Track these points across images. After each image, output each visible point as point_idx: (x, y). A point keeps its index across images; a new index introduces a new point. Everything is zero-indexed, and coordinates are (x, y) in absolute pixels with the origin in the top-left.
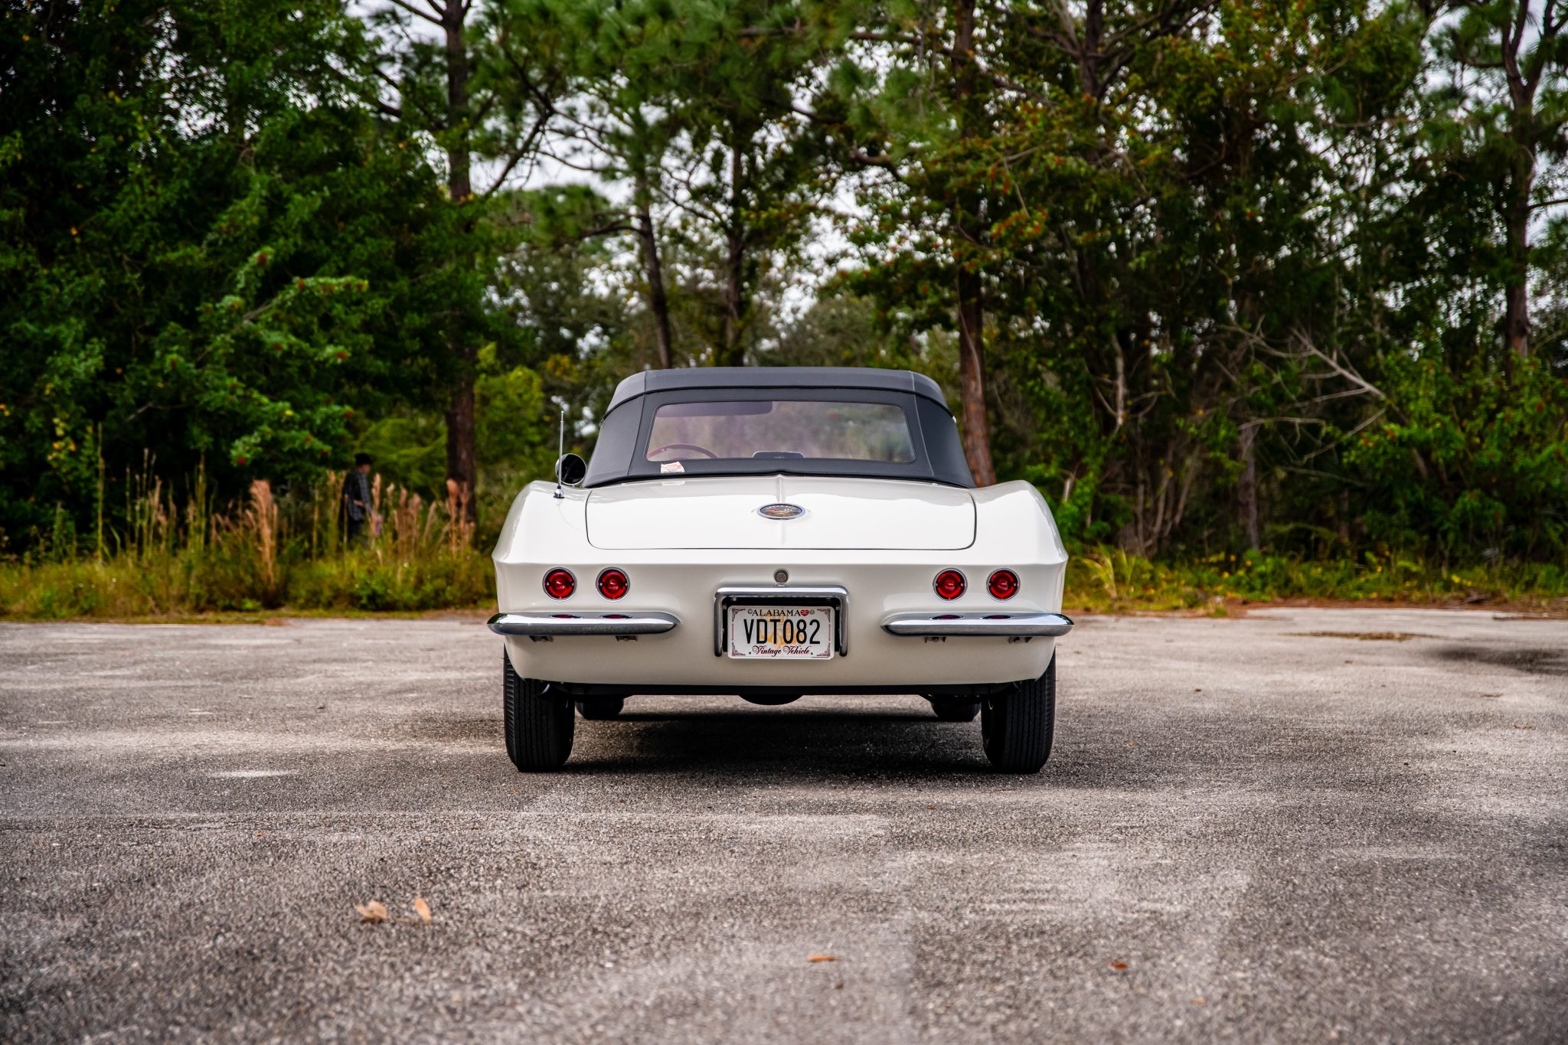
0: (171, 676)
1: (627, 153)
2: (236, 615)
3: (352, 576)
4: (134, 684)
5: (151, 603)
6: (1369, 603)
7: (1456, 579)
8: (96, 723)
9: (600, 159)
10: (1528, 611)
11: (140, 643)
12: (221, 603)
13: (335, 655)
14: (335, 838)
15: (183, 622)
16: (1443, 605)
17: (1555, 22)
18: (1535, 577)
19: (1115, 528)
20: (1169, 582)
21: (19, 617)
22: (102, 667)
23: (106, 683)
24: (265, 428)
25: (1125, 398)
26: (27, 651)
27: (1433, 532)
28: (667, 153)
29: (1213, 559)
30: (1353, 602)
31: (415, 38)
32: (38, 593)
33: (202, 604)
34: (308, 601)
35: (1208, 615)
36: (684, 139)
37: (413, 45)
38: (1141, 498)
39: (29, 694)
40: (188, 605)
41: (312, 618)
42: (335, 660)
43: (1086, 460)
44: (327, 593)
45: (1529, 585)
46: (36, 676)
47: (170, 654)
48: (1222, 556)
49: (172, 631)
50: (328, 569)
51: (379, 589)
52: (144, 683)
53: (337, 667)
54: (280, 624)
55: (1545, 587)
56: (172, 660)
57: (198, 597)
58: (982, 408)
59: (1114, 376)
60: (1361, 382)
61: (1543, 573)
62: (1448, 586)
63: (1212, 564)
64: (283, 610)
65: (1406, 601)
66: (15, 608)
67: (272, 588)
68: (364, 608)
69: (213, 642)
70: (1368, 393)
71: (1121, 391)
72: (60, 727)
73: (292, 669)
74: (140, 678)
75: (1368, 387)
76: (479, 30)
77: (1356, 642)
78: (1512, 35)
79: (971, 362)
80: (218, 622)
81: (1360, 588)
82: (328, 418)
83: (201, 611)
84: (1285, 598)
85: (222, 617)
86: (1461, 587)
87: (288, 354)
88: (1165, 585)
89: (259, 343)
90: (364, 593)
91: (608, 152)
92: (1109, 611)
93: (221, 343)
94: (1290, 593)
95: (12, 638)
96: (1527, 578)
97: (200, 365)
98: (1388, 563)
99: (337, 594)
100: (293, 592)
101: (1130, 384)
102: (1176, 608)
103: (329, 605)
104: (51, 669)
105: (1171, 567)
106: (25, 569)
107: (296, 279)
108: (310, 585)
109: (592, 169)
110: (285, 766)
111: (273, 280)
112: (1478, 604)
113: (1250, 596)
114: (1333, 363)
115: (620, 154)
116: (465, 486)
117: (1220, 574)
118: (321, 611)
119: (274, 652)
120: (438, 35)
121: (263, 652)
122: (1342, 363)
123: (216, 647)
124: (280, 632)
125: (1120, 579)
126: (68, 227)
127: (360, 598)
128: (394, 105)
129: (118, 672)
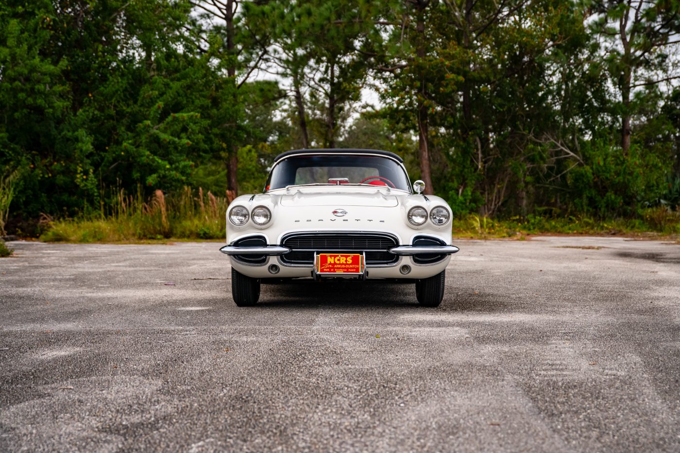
0: (141, 266)
1: (291, 67)
2: (155, 241)
3: (197, 226)
4: (129, 269)
5: (122, 236)
6: (574, 235)
7: (605, 225)
8: (121, 286)
9: (281, 70)
10: (635, 237)
11: (123, 252)
12: (148, 236)
13: (199, 257)
14: (245, 339)
15: (136, 243)
16: (602, 235)
17: (639, 18)
18: (635, 224)
19: (478, 207)
20: (500, 227)
21: (75, 242)
22: (113, 262)
23: (118, 269)
24: (160, 171)
25: (482, 158)
26: (82, 255)
27: (596, 207)
28: (306, 67)
29: (514, 218)
30: (568, 234)
31: (215, 24)
32: (81, 233)
33: (142, 236)
34: (180, 235)
35: (518, 240)
36: (312, 62)
37: (214, 27)
38: (487, 196)
39: (90, 274)
40: (136, 237)
41: (183, 242)
42: (200, 259)
43: (467, 181)
44: (188, 232)
45: (633, 227)
46: (90, 266)
47: (136, 256)
48: (518, 217)
49: (133, 247)
50: (187, 224)
51: (207, 231)
52: (132, 269)
53: (202, 262)
54: (172, 244)
55: (638, 228)
56: (138, 259)
57: (140, 234)
58: (428, 162)
59: (478, 150)
60: (568, 151)
61: (637, 223)
62: (602, 228)
63: (514, 220)
64: (172, 239)
65: (587, 234)
66: (73, 238)
67: (167, 230)
68: (202, 238)
69: (151, 252)
70: (572, 156)
71: (480, 156)
72: (108, 287)
73: (185, 262)
74: (130, 266)
75: (572, 154)
76: (239, 19)
77: (580, 250)
78: (623, 23)
79: (424, 145)
80: (149, 244)
81: (570, 229)
82: (185, 166)
83: (142, 239)
84: (542, 233)
85: (150, 241)
86: (607, 228)
87: (169, 143)
88: (497, 228)
89: (158, 138)
90: (202, 233)
91: (284, 67)
92: (480, 239)
93: (144, 139)
94: (544, 231)
95: (75, 250)
96: (631, 225)
97: (137, 147)
98: (579, 220)
99: (192, 233)
100: (175, 232)
101: (483, 153)
102: (504, 237)
103: (189, 237)
104: (94, 263)
105: (499, 221)
106: (76, 224)
107: (172, 114)
108: (182, 230)
109: (277, 73)
110: (205, 305)
111: (165, 114)
112: (614, 235)
113: (529, 232)
114: (559, 145)
115: (288, 68)
116: (234, 192)
117: (517, 224)
118: (186, 239)
119: (175, 256)
120: (224, 23)
121: (172, 256)
122: (562, 145)
123: (152, 254)
124: (172, 247)
125: (482, 226)
126: (88, 93)
127: (200, 234)
128: (206, 49)
129: (120, 264)
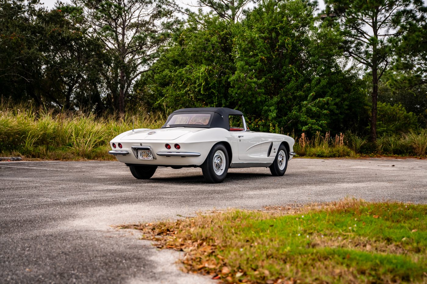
24: (310, 125)
44: (312, 154)
50: (314, 150)
87: (316, 112)
89: (311, 110)
93: (304, 109)
100: (306, 154)
107: (318, 98)
108: (309, 153)
111: (314, 98)
